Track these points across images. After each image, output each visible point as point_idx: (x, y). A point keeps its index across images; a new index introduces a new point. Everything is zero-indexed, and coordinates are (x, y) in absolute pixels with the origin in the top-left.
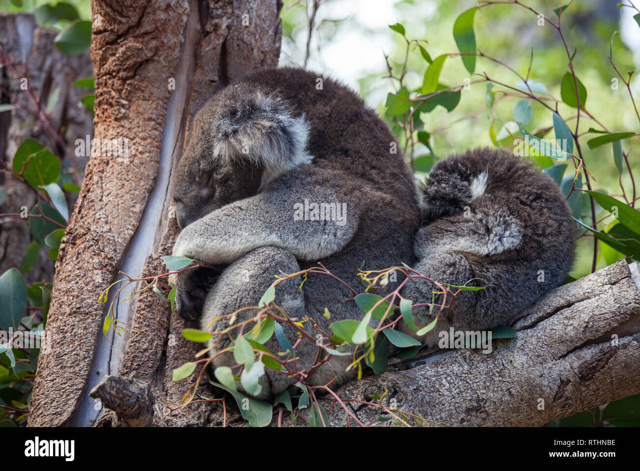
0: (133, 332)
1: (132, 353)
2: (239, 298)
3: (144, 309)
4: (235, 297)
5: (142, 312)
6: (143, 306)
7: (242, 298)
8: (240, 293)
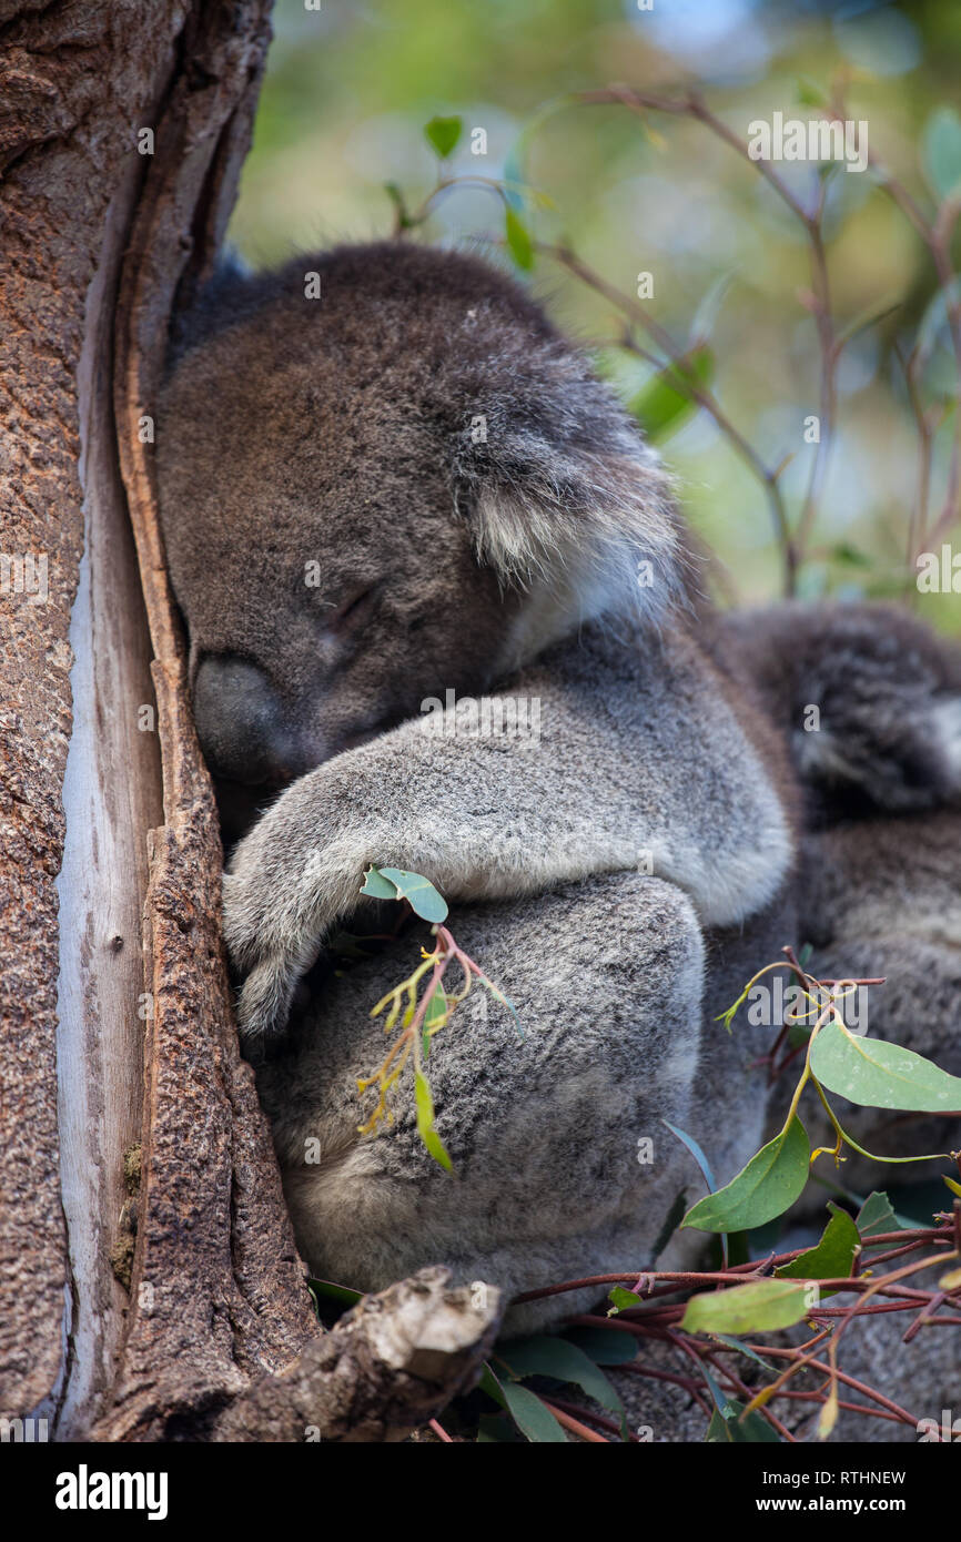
0: (164, 1097)
1: (172, 1169)
2: (558, 1031)
3: (183, 1021)
4: (545, 1026)
5: (182, 1030)
6: (180, 1008)
7: (568, 1032)
8: (565, 1015)
